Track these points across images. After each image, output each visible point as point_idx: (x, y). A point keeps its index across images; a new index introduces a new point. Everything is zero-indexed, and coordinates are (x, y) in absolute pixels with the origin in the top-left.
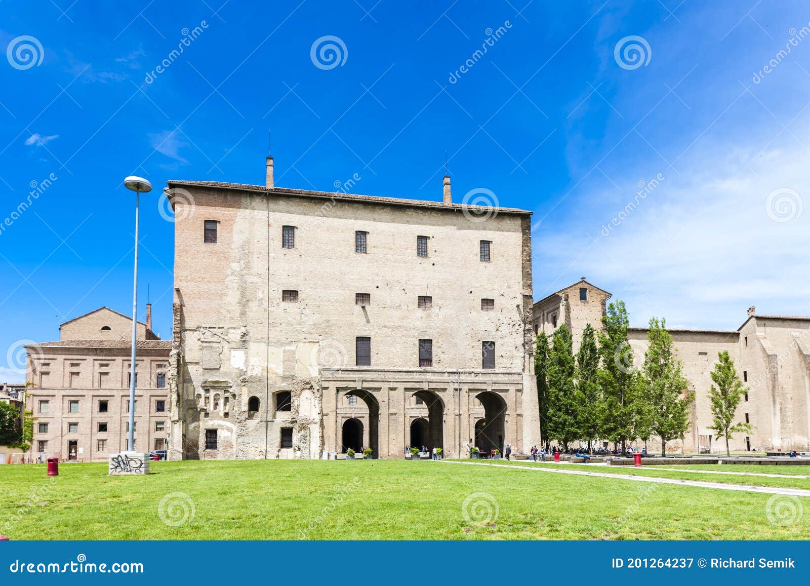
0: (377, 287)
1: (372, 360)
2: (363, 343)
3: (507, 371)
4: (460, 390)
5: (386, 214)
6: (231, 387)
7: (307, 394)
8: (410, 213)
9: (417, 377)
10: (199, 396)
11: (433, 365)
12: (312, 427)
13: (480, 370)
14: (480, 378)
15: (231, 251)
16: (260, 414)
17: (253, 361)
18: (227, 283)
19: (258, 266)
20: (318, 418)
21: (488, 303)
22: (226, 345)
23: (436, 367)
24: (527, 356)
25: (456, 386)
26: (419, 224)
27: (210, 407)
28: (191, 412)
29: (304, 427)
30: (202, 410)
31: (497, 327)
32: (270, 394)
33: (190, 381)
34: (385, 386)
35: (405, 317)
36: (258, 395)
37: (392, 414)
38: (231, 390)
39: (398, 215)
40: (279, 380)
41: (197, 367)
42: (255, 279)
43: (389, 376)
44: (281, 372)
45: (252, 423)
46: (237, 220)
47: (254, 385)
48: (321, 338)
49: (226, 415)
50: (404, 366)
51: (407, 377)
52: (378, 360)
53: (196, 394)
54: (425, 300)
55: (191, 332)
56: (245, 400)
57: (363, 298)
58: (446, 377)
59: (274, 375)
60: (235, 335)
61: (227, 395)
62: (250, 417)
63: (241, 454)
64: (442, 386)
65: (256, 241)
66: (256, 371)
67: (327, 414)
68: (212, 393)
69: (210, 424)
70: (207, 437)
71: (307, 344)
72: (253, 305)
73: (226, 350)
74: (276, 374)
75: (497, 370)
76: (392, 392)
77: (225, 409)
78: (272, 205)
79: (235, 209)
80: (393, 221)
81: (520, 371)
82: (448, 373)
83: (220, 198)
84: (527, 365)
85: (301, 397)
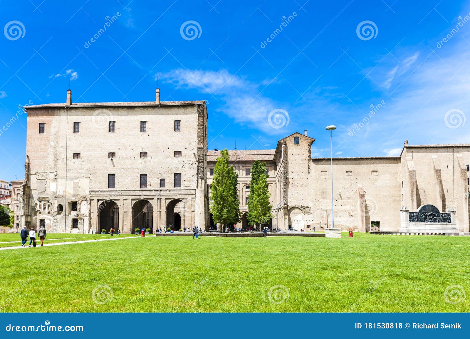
0: (119, 149)
1: (116, 186)
2: (111, 177)
3: (187, 188)
4: (161, 199)
5: (124, 111)
6: (50, 200)
7: (84, 202)
8: (137, 110)
9: (138, 193)
10: (36, 204)
11: (147, 186)
12: (85, 218)
13: (173, 188)
14: (172, 192)
15: (50, 136)
16: (63, 212)
17: (60, 188)
18: (48, 152)
19: (62, 143)
20: (88, 214)
21: (178, 153)
22: (48, 181)
23: (149, 188)
24: (200, 180)
25: (159, 197)
26: (142, 115)
27: (42, 210)
28: (34, 211)
29: (81, 218)
30: (38, 210)
31: (183, 166)
32: (67, 203)
33: (33, 198)
34: (121, 198)
35: (133, 163)
36: (62, 204)
37: (125, 212)
38: (50, 201)
39: (131, 111)
40: (71, 196)
41: (36, 191)
42: (61, 149)
43: (124, 193)
44: (72, 193)
45: (59, 217)
46: (53, 121)
47: (60, 199)
48: (91, 176)
49: (49, 213)
50: (132, 188)
51: (133, 193)
52: (119, 185)
53: (35, 203)
54: (143, 154)
55: (33, 175)
56: (56, 206)
57: (111, 155)
58: (153, 193)
59: (69, 194)
60: (52, 176)
61: (49, 204)
62: (59, 213)
63: (54, 230)
64: (151, 197)
65: (61, 131)
66: (61, 192)
67: (93, 213)
68: (42, 203)
69: (42, 217)
70: (41, 223)
71: (84, 179)
72: (60, 161)
73: (48, 183)
74: (70, 194)
75: (182, 188)
76: (125, 201)
77: (48, 210)
78: (69, 113)
79: (52, 116)
80: (128, 115)
81: (195, 188)
82: (154, 190)
83: (46, 112)
84: (199, 184)
85: (81, 204)
